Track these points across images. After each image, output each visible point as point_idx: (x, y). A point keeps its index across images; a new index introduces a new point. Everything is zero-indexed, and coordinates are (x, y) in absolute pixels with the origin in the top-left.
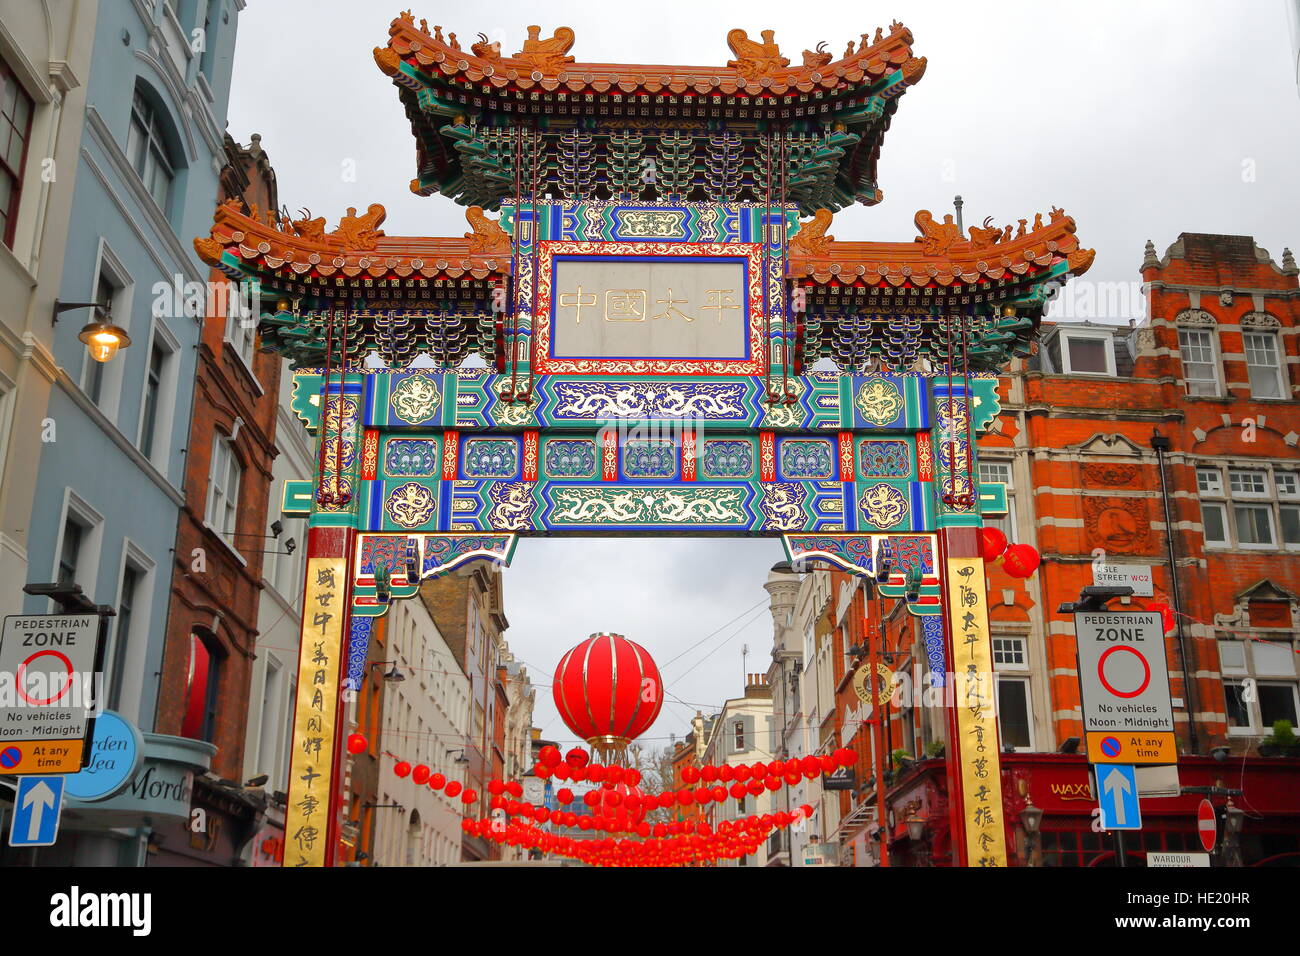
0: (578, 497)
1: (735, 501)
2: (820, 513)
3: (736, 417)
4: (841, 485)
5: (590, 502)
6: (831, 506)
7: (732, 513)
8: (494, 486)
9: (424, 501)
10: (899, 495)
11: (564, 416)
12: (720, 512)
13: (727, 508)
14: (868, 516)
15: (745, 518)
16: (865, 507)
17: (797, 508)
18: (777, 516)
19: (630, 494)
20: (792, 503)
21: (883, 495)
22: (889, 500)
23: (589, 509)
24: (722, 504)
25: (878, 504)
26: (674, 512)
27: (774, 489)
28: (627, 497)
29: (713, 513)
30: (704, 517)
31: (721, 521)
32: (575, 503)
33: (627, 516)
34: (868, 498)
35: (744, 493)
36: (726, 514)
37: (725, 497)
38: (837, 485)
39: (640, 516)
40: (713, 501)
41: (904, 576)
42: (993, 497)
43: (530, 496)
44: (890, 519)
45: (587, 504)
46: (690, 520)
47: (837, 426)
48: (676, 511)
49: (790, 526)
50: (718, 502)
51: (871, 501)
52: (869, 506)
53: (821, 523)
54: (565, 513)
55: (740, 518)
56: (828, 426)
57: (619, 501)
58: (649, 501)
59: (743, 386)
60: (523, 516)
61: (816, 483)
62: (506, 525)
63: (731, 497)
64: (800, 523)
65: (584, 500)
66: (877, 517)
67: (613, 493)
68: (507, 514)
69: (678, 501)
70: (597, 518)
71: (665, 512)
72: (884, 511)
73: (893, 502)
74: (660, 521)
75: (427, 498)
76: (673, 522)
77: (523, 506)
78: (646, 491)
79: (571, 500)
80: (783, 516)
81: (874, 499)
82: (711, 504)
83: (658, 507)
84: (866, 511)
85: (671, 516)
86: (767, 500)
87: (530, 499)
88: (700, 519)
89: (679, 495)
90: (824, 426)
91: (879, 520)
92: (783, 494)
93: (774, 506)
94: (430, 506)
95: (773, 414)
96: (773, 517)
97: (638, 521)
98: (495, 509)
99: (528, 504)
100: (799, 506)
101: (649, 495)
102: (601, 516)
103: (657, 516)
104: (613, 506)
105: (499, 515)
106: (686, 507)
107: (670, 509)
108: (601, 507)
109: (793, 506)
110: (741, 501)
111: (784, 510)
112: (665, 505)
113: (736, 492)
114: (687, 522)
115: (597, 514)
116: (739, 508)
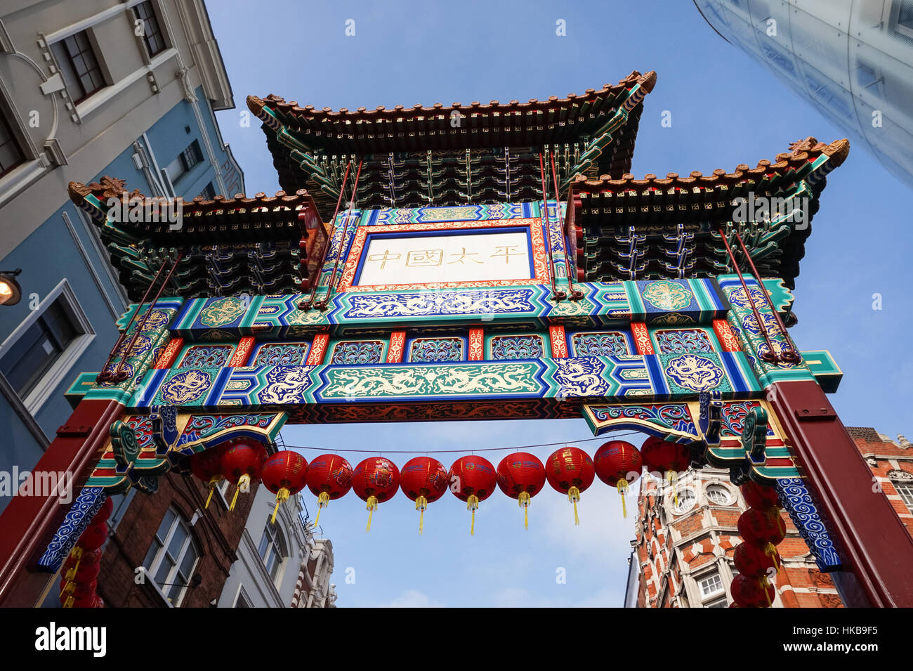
0: (356, 376)
1: (526, 374)
2: (622, 380)
3: (523, 310)
4: (642, 357)
5: (368, 379)
6: (635, 374)
7: (522, 384)
8: (274, 370)
9: (200, 383)
10: (709, 362)
11: (355, 316)
12: (509, 383)
13: (517, 380)
14: (679, 381)
15: (537, 387)
16: (673, 373)
17: (596, 378)
18: (573, 385)
19: (411, 372)
20: (590, 373)
21: (691, 364)
22: (699, 367)
23: (366, 385)
24: (511, 377)
25: (688, 371)
26: (458, 384)
27: (567, 363)
28: (408, 374)
29: (502, 384)
30: (491, 388)
31: (510, 390)
32: (352, 381)
33: (405, 389)
34: (675, 366)
35: (534, 368)
36: (515, 384)
37: (514, 371)
38: (637, 357)
39: (421, 389)
40: (502, 375)
42: (819, 362)
43: (307, 376)
44: (705, 382)
45: (364, 381)
46: (475, 391)
47: (627, 313)
48: (460, 384)
49: (589, 392)
50: (506, 377)
51: (679, 369)
52: (677, 373)
53: (625, 389)
54: (340, 389)
55: (532, 388)
56: (618, 313)
58: (431, 377)
59: (530, 291)
60: (295, 392)
61: (614, 358)
62: (276, 400)
63: (522, 371)
64: (602, 390)
65: (361, 379)
66: (690, 382)
67: (393, 372)
68: (279, 391)
69: (464, 376)
70: (373, 392)
71: (448, 384)
72: (696, 376)
73: (705, 369)
74: (442, 393)
75: (204, 380)
76: (456, 393)
77: (296, 384)
78: (428, 369)
79: (348, 378)
80: (582, 384)
81: (682, 367)
82: (499, 378)
83: (440, 381)
84: (676, 378)
85: (455, 388)
86: (561, 372)
87: (306, 379)
88: (487, 389)
89: (463, 371)
90: (614, 313)
91: (692, 384)
92: (579, 367)
93: (570, 377)
94: (204, 387)
95: (561, 308)
96: (569, 385)
97: (417, 393)
98: (268, 387)
99: (304, 382)
100: (598, 376)
101: (431, 371)
102: (378, 390)
103: (439, 388)
104: (391, 382)
105: (270, 392)
106: (470, 380)
107: (454, 382)
108: (378, 383)
109: (591, 376)
110: (532, 374)
111: (580, 379)
112: (448, 379)
113: (526, 367)
114: (471, 392)
115: (373, 388)
116: (530, 380)
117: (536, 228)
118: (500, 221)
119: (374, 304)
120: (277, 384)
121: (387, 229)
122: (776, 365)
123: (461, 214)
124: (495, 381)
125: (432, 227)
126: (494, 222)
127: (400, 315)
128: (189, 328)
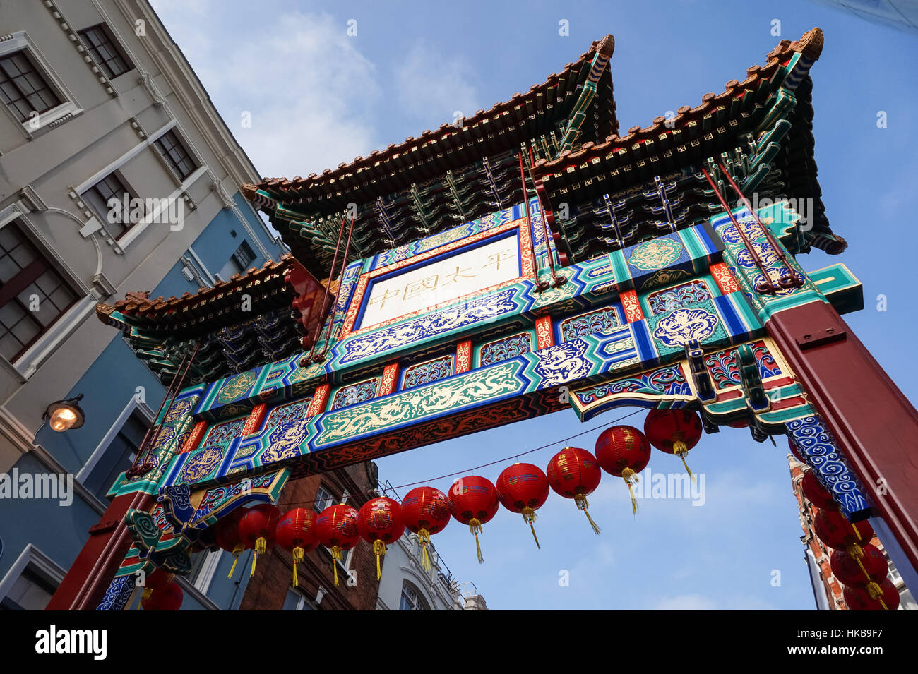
0: (348, 417)
1: (507, 375)
2: (606, 355)
3: (506, 311)
4: (629, 326)
5: (358, 418)
6: (620, 346)
7: (504, 385)
8: (276, 431)
9: (214, 458)
10: (702, 312)
11: (349, 360)
12: (490, 388)
13: (498, 382)
14: (667, 341)
15: (518, 384)
16: (662, 334)
17: (579, 361)
18: (554, 373)
19: (398, 400)
20: (572, 357)
21: (682, 319)
22: (691, 320)
23: (355, 424)
24: (492, 381)
25: (678, 327)
26: (441, 401)
27: (550, 353)
28: (395, 403)
29: (484, 390)
30: (472, 397)
31: (490, 395)
32: (344, 423)
33: (391, 419)
34: (664, 326)
35: (516, 366)
36: (496, 387)
37: (496, 374)
38: (625, 327)
39: (405, 416)
40: (483, 381)
41: (739, 387)
42: (832, 278)
43: (305, 428)
44: (697, 334)
45: (354, 420)
46: (457, 404)
47: (612, 284)
48: (443, 401)
49: (572, 376)
50: (488, 382)
51: (668, 329)
52: (666, 333)
53: (609, 364)
54: (333, 433)
55: (513, 387)
56: (603, 287)
57: (385, 410)
58: (415, 401)
59: (514, 289)
60: (293, 447)
61: (598, 334)
62: (275, 458)
63: (503, 373)
64: (584, 371)
65: (351, 419)
66: (679, 339)
67: (381, 405)
68: (279, 448)
69: (446, 392)
70: (361, 429)
71: (432, 404)
72: (687, 331)
73: (697, 320)
74: (425, 414)
75: (217, 454)
76: (439, 410)
77: (295, 438)
78: (413, 393)
79: (340, 421)
80: (563, 371)
81: (671, 325)
82: (478, 384)
83: (424, 402)
84: (665, 338)
85: (439, 406)
86: (543, 364)
87: (303, 431)
88: (468, 399)
89: (447, 387)
90: (599, 288)
91: (683, 341)
92: (561, 354)
93: (552, 367)
94: (217, 461)
95: (543, 298)
96: (551, 375)
97: (402, 420)
98: (270, 448)
99: (301, 435)
100: (581, 358)
101: (417, 395)
102: (366, 425)
103: (422, 410)
104: (378, 415)
105: (272, 452)
106: (453, 394)
107: (437, 400)
108: (368, 419)
109: (574, 359)
110: (513, 373)
111: (562, 366)
112: (432, 399)
113: (507, 367)
114: (453, 406)
115: (362, 425)
116: (512, 379)
117: (524, 227)
118: (490, 231)
119: (367, 343)
120: (278, 442)
121: (385, 270)
122: (774, 295)
123: (454, 236)
124: (476, 389)
125: (426, 255)
126: (484, 233)
127: (390, 347)
128: (208, 409)
